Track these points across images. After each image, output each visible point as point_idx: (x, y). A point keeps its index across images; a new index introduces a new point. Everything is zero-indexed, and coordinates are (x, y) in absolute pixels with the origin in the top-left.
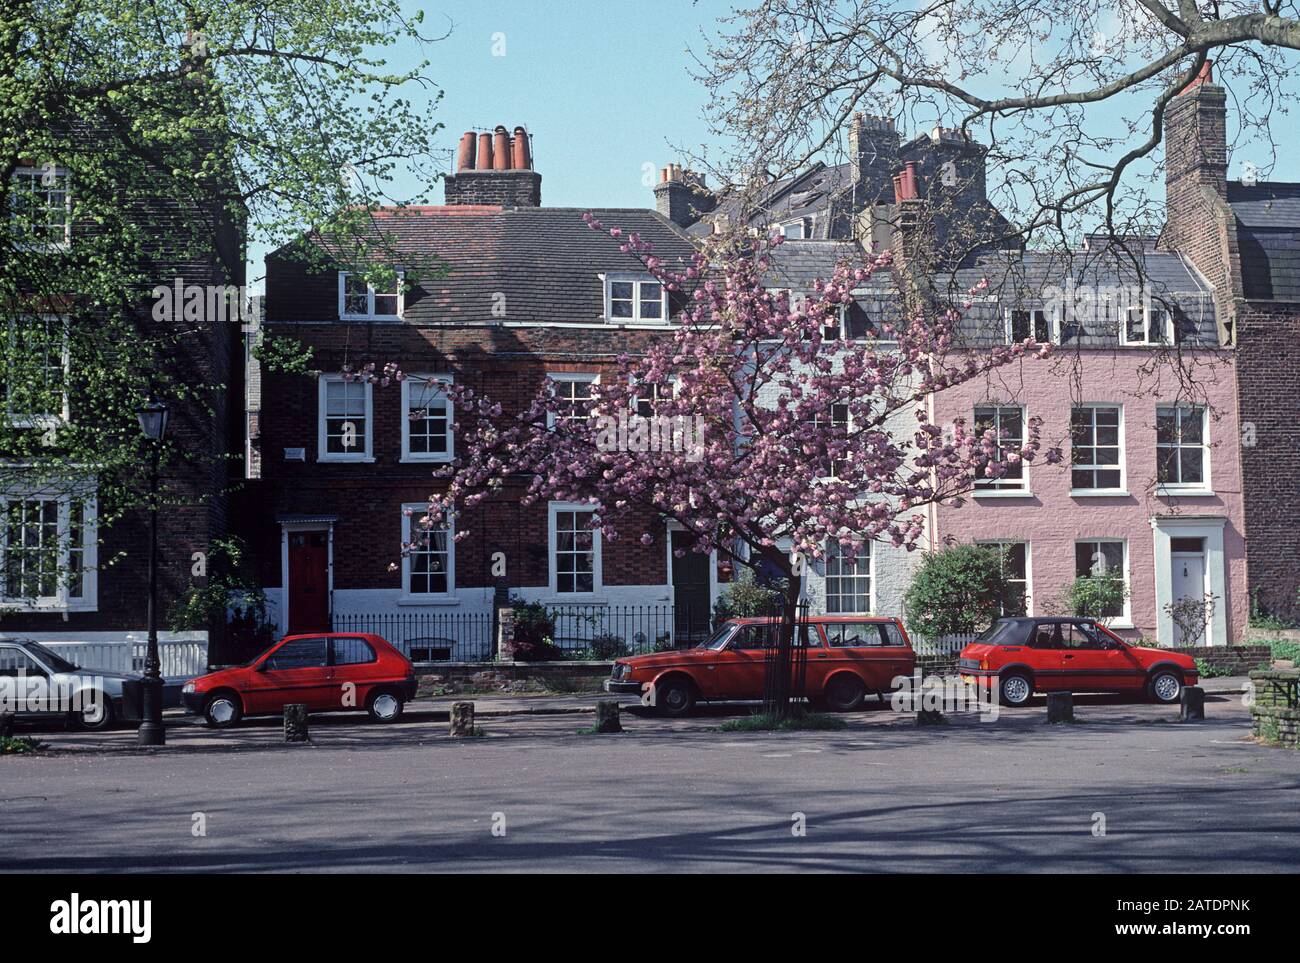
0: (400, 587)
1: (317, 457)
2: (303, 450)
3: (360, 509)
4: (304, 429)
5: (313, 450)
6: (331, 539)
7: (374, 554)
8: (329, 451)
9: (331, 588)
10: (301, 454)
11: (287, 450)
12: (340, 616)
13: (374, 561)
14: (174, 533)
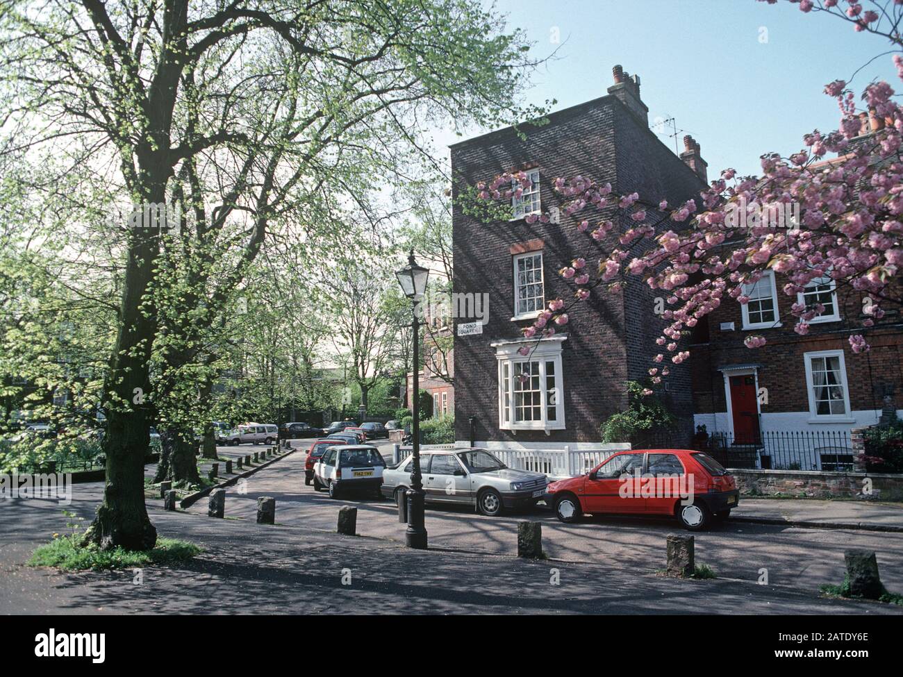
0: (808, 411)
1: (742, 327)
2: (733, 324)
3: (774, 359)
4: (732, 310)
5: (739, 322)
6: (756, 379)
7: (787, 388)
8: (751, 322)
9: (759, 412)
10: (732, 326)
11: (722, 324)
12: (770, 432)
13: (788, 393)
14: (606, 378)
